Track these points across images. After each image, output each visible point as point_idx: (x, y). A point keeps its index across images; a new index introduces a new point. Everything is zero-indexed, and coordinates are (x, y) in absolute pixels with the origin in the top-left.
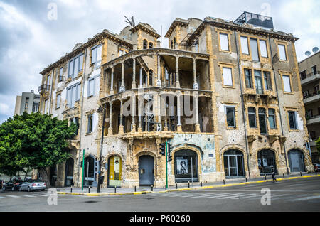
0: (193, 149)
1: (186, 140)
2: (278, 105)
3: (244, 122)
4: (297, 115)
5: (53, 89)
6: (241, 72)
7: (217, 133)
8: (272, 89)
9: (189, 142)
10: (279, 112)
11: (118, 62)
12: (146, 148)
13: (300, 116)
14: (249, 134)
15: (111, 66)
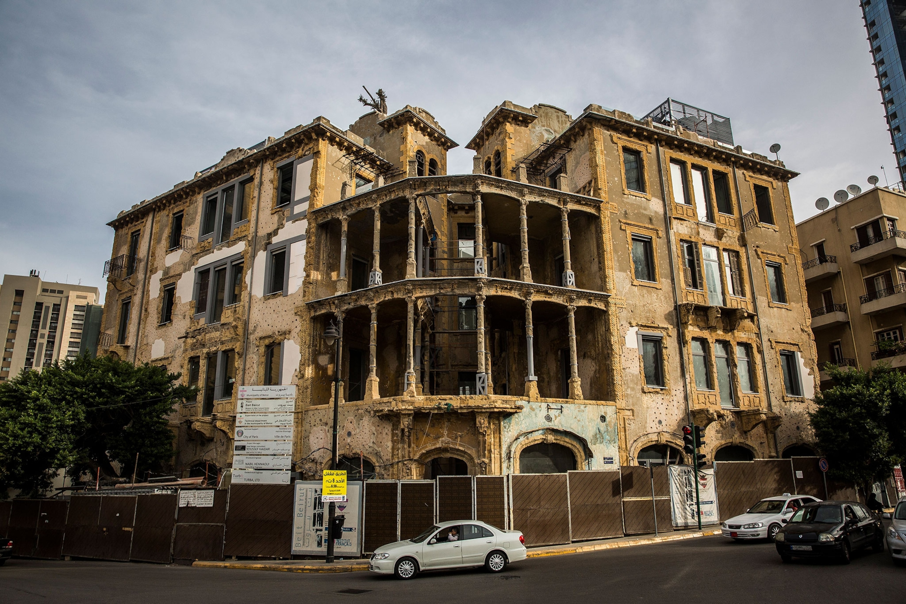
0: (566, 442)
1: (548, 418)
2: (759, 335)
3: (683, 375)
4: (801, 361)
5: (150, 270)
6: (674, 248)
7: (621, 403)
8: (743, 294)
9: (555, 424)
10: (760, 352)
11: (362, 206)
12: (445, 438)
13: (805, 364)
14: (697, 407)
15: (341, 216)
